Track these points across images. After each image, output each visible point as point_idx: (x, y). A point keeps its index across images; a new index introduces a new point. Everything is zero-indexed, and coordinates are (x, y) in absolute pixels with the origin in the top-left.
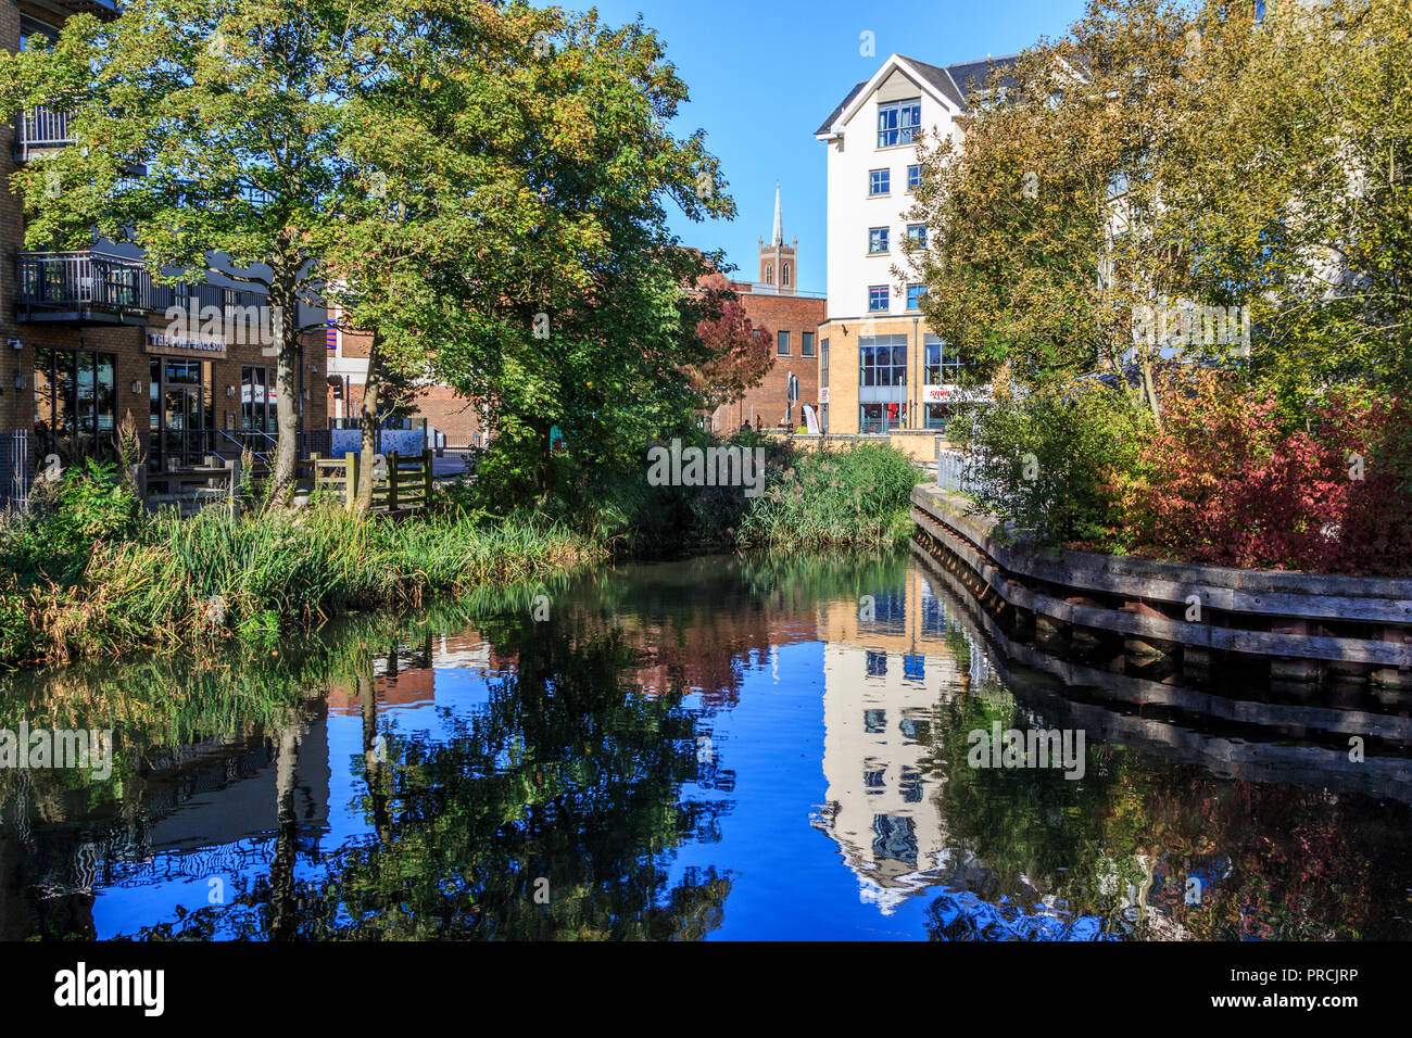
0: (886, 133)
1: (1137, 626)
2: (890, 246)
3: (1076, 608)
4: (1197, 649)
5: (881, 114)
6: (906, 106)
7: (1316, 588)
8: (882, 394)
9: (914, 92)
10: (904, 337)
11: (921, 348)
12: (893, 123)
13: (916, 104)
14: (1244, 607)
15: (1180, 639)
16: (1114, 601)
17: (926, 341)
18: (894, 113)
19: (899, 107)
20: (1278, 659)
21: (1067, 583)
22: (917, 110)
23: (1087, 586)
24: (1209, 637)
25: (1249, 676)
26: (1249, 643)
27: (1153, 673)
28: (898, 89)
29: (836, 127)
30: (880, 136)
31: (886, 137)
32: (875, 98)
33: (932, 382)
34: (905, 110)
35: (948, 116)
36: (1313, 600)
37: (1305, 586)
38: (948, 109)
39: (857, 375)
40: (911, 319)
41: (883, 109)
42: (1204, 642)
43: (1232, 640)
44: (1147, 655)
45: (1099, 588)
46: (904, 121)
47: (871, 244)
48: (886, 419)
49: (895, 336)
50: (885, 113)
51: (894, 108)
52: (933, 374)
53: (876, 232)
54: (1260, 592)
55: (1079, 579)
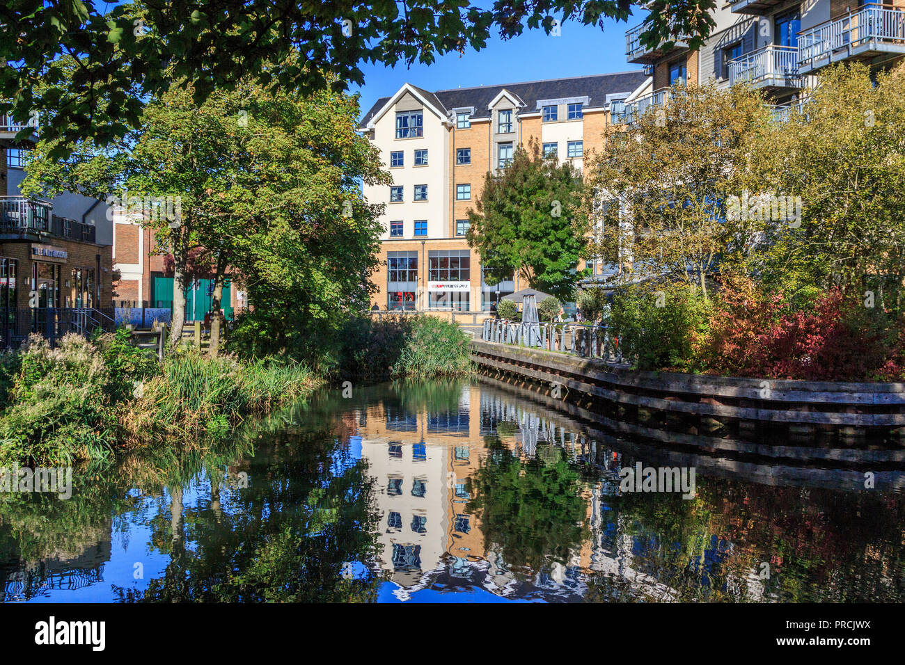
0: (401, 130)
1: (712, 410)
2: (404, 198)
3: (671, 402)
4: (749, 421)
5: (398, 118)
6: (413, 114)
7: (814, 388)
8: (402, 287)
9: (418, 106)
10: (416, 252)
11: (426, 259)
12: (405, 124)
13: (420, 114)
14: (777, 399)
15: (739, 416)
16: (695, 398)
17: (429, 255)
18: (406, 118)
19: (409, 115)
20: (795, 424)
21: (666, 389)
22: (421, 117)
23: (680, 391)
24: (757, 414)
25: (780, 433)
26: (778, 416)
27: (719, 434)
28: (409, 104)
29: (370, 125)
30: (397, 131)
31: (401, 132)
32: (394, 109)
33: (432, 280)
34: (413, 117)
35: (440, 122)
36: (812, 394)
37: (808, 387)
38: (440, 118)
39: (386, 275)
40: (420, 242)
41: (399, 116)
42: (754, 417)
43: (771, 416)
44: (715, 425)
45: (687, 391)
46: (411, 123)
47: (392, 196)
48: (403, 302)
49: (410, 252)
50: (400, 118)
51: (406, 115)
52: (434, 275)
53: (395, 189)
54: (785, 391)
55: (675, 387)
